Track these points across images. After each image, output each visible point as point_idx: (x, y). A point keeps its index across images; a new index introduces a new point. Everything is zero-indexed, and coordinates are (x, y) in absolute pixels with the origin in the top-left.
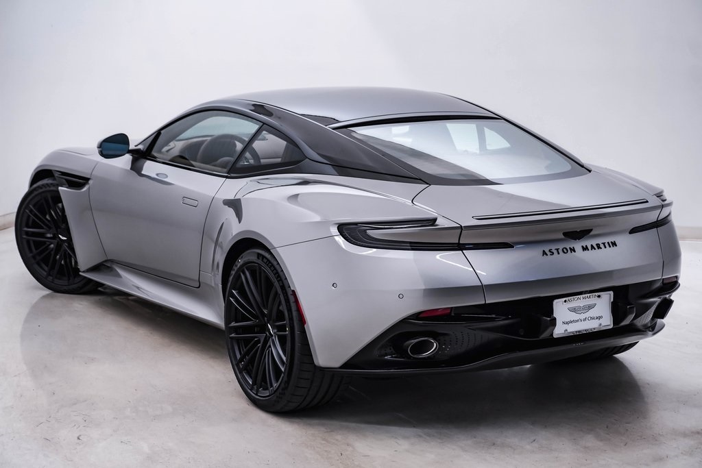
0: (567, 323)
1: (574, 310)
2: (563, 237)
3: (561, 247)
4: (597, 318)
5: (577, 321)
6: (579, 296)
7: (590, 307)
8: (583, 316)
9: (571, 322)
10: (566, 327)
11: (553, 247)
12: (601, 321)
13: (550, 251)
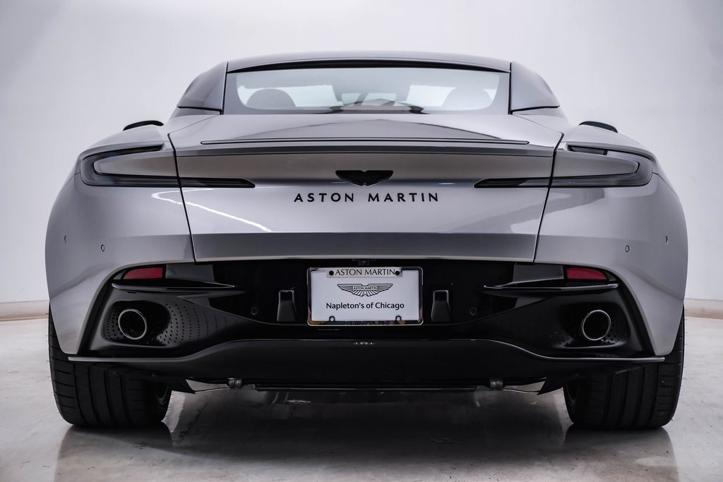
0: (336, 307)
1: (349, 288)
2: (336, 177)
3: (329, 190)
4: (393, 306)
5: (355, 306)
6: (359, 269)
7: (381, 288)
8: (365, 300)
9: (343, 306)
10: (332, 312)
11: (316, 190)
12: (400, 312)
13: (310, 195)
